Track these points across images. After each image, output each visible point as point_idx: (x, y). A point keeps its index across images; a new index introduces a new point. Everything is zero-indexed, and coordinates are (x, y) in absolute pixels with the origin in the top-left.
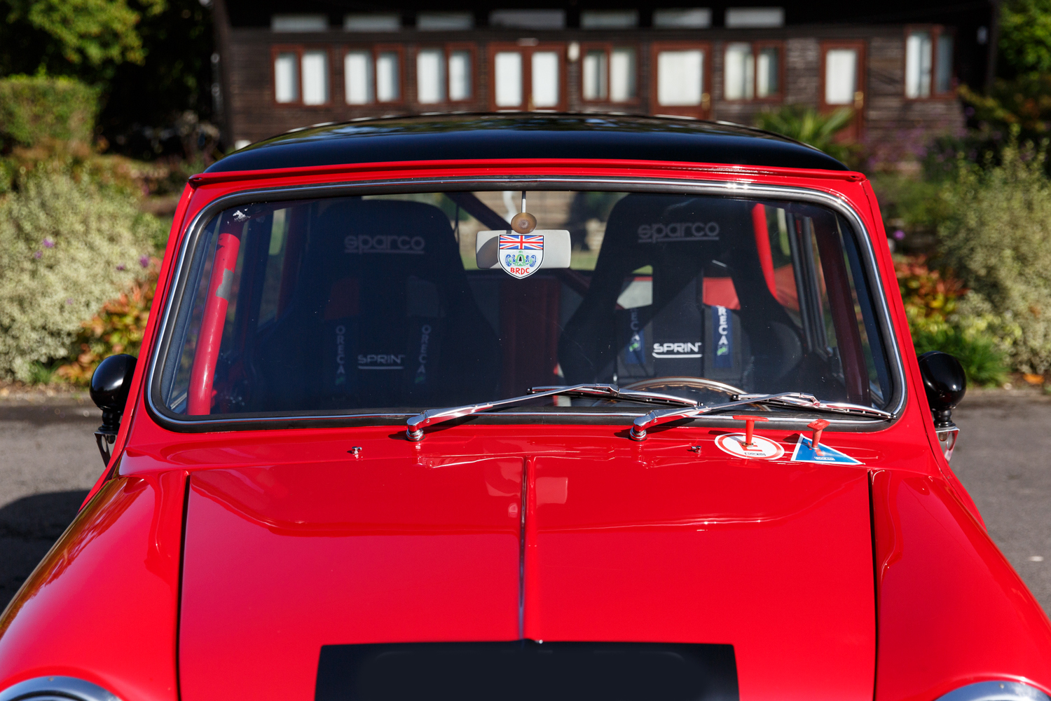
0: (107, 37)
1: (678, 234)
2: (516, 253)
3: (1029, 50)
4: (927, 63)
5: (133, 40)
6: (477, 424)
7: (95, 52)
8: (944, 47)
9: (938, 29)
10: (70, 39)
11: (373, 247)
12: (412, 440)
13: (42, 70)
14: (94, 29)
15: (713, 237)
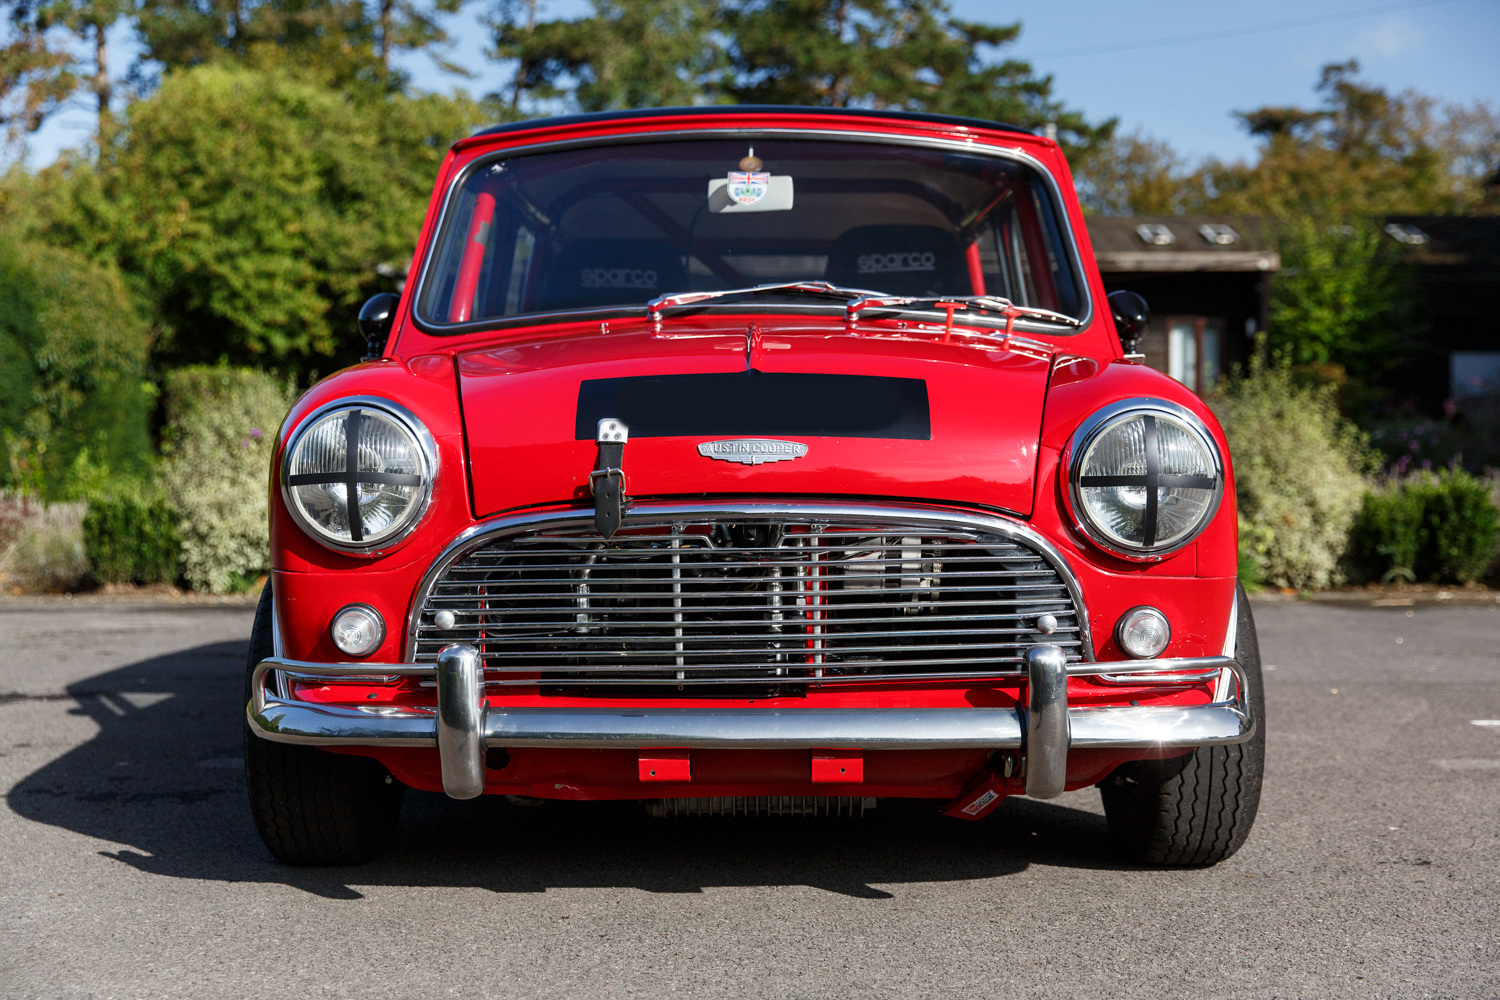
0: (295, 326)
1: (895, 264)
2: (744, 187)
3: (1303, 346)
4: (1191, 358)
5: (322, 329)
6: (709, 314)
7: (280, 342)
8: (1209, 340)
9: (1202, 322)
10: (255, 328)
11: (608, 281)
12: (652, 322)
13: (224, 360)
14: (281, 317)
15: (929, 266)
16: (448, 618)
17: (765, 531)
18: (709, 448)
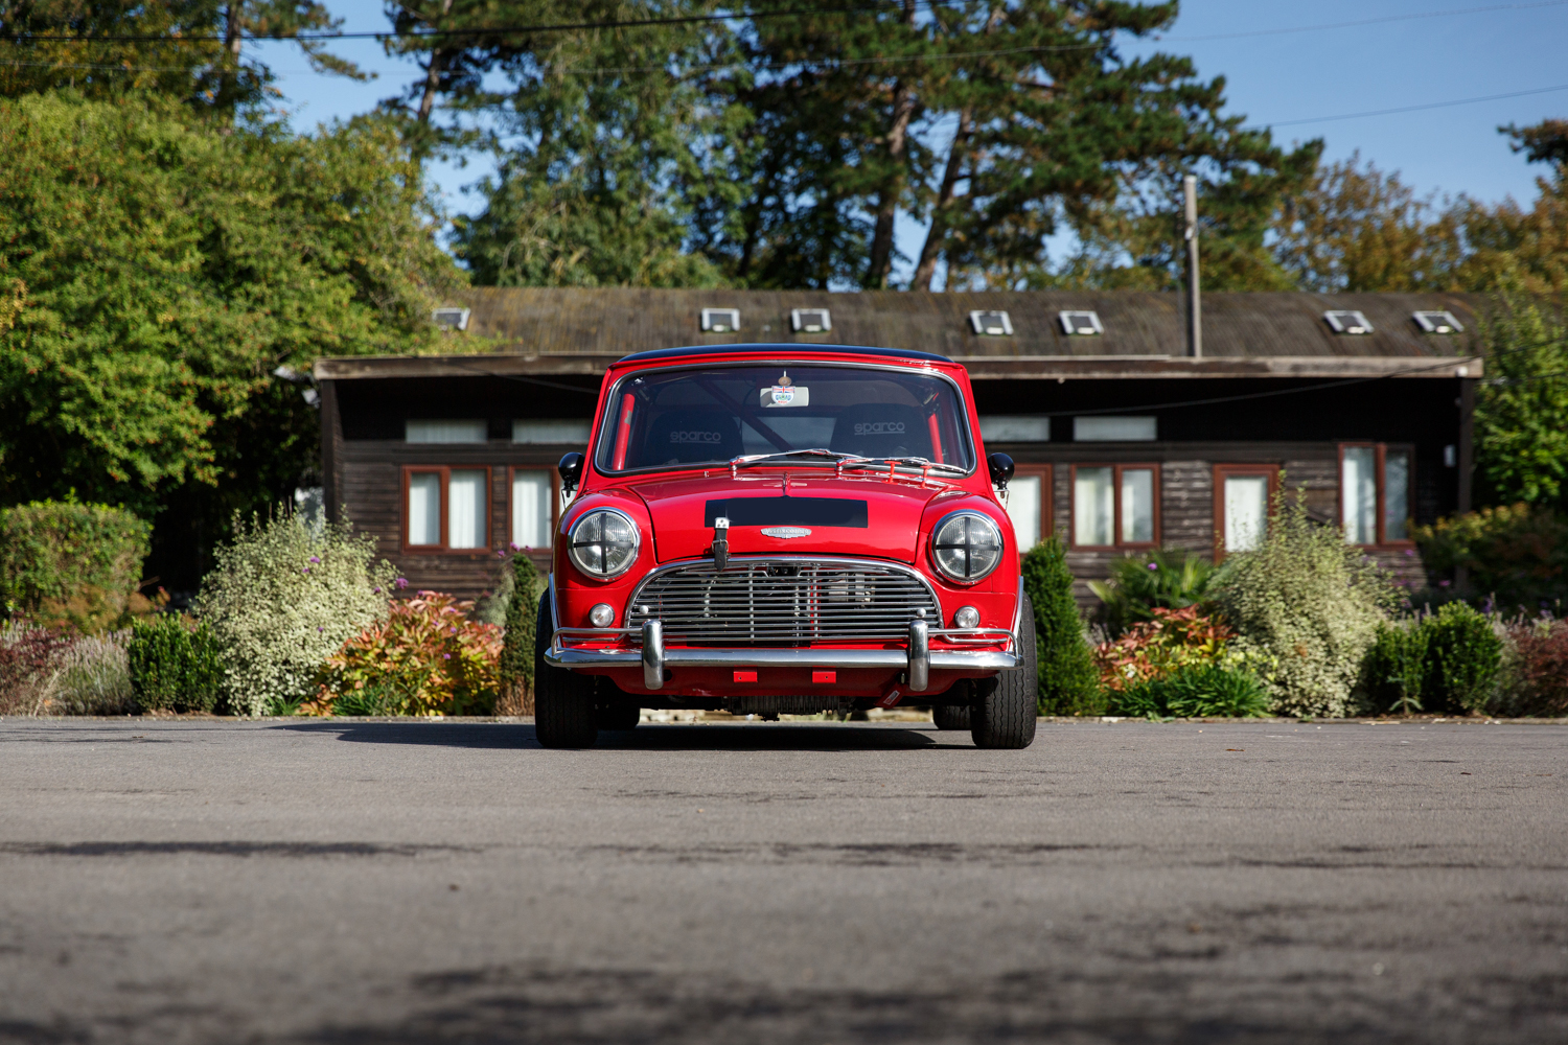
0: (168, 446)
1: (879, 429)
4: (1369, 498)
5: (204, 452)
6: (763, 467)
9: (1382, 447)
10: (115, 449)
11: (688, 439)
13: (73, 493)
14: (151, 436)
15: (901, 431)
16: (645, 609)
17: (792, 570)
18: (766, 531)
